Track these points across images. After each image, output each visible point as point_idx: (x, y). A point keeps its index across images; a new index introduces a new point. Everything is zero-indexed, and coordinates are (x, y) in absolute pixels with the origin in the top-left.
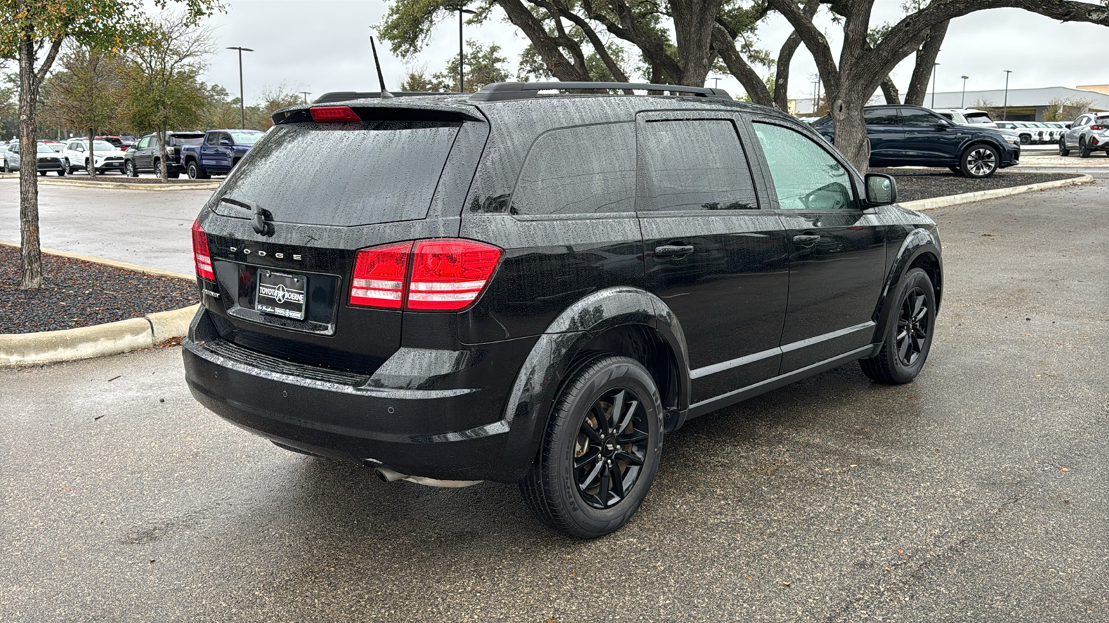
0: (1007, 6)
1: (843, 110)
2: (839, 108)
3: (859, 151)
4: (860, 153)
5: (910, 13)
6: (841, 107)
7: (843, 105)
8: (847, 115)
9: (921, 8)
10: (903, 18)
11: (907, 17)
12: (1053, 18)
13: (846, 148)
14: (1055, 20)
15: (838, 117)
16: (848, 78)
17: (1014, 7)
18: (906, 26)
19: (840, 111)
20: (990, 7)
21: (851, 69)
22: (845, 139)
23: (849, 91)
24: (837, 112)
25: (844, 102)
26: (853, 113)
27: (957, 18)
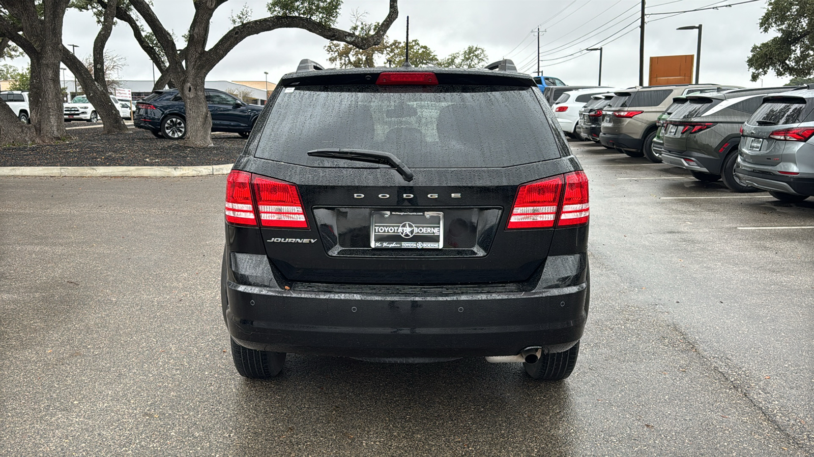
0: (297, 27)
1: (191, 91)
2: (188, 89)
3: (205, 121)
4: (207, 122)
5: (237, 25)
6: (190, 88)
7: (191, 87)
8: (195, 94)
9: (244, 22)
10: (231, 29)
11: (235, 28)
12: (325, 38)
13: (196, 118)
14: (326, 39)
15: (188, 96)
16: (194, 68)
17: (301, 28)
18: (236, 34)
19: (190, 91)
20: (287, 27)
21: (196, 61)
22: (195, 112)
23: (195, 77)
24: (187, 92)
25: (192, 85)
26: (199, 94)
27: (268, 32)
